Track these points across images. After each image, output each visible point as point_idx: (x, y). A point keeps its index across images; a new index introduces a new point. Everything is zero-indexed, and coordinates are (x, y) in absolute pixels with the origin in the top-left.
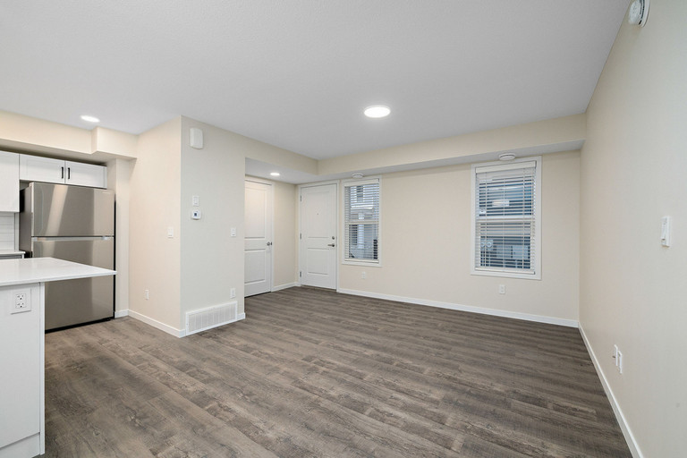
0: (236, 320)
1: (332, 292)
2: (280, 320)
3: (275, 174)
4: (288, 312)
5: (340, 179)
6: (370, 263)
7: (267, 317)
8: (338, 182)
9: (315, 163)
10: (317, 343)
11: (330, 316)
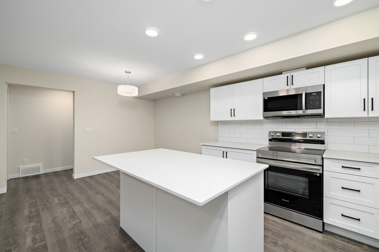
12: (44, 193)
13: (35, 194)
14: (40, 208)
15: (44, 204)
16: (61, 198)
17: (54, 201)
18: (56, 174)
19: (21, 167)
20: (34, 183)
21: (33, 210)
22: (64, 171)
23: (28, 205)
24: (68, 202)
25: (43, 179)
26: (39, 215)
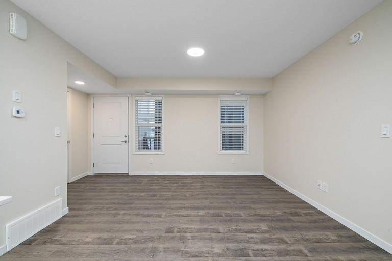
0: (60, 216)
1: (126, 176)
2: (108, 206)
3: (80, 83)
4: (108, 197)
5: (132, 95)
6: (157, 152)
7: (91, 206)
8: (130, 96)
9: (116, 79)
10: (160, 216)
11: (146, 194)
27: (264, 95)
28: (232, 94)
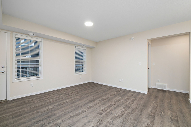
6: (36, 78)
12: (163, 103)
13: (158, 101)
14: (157, 112)
15: (161, 111)
16: (173, 114)
17: (167, 113)
18: (176, 93)
19: (156, 83)
20: (161, 94)
21: (153, 111)
22: (183, 93)
23: (152, 106)
24: (177, 121)
25: (167, 94)
26: (154, 117)
27: (91, 48)
28: (81, 46)
